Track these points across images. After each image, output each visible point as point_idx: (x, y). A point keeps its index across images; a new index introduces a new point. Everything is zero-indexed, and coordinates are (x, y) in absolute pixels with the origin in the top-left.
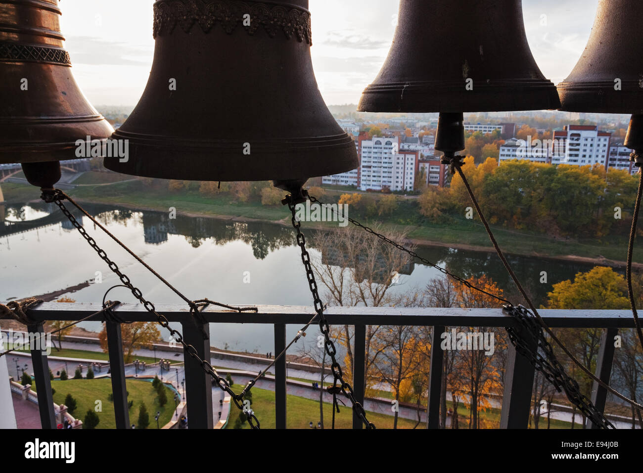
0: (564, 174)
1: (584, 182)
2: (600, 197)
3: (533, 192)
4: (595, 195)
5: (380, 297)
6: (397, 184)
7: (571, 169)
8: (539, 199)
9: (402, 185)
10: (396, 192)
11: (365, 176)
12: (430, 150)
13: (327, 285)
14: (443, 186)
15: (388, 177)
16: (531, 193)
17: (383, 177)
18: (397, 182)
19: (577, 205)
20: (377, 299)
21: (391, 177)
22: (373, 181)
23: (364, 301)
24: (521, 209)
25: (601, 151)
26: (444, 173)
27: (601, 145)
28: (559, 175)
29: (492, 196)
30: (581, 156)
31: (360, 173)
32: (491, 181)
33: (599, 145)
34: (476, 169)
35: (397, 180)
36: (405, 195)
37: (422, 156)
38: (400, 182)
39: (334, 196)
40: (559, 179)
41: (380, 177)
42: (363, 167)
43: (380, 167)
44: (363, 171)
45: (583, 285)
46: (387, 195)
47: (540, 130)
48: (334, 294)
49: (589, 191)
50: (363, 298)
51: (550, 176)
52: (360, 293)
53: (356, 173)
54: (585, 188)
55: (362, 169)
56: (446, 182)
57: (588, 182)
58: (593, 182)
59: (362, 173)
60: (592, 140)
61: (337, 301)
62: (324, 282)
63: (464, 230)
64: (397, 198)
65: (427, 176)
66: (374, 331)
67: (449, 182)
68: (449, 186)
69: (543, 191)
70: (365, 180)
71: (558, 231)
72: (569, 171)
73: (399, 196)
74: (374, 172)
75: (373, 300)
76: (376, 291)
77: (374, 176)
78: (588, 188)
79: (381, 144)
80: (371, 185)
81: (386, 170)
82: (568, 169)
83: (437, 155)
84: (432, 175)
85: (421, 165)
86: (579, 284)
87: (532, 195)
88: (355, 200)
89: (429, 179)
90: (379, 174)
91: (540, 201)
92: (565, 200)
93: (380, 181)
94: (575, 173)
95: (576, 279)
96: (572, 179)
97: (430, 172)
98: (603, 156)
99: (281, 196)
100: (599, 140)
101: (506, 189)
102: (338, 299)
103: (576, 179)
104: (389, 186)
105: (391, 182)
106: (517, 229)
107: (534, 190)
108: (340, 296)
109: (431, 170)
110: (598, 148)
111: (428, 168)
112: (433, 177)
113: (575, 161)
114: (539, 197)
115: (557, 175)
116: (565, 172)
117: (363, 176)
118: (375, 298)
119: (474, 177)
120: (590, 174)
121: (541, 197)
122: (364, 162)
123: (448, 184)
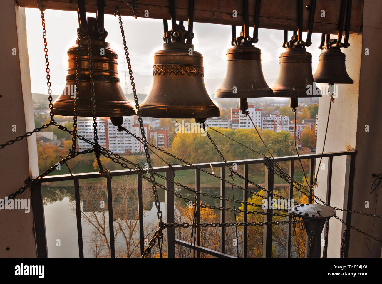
0: (240, 134)
1: (251, 139)
2: (260, 147)
3: (223, 147)
4: (258, 146)
5: (133, 227)
6: (136, 148)
7: (243, 131)
8: (227, 151)
9: (139, 148)
10: (135, 154)
11: (112, 144)
12: (156, 123)
13: (93, 225)
14: (167, 147)
15: (129, 144)
16: (222, 147)
17: (126, 144)
18: (136, 147)
19: (248, 153)
20: (132, 229)
21: (131, 144)
22: (118, 147)
23: (122, 231)
24: (218, 158)
25: (258, 120)
26: (167, 138)
27: (258, 116)
28: (237, 136)
29: (199, 151)
30: (247, 123)
31: (108, 142)
32: (198, 142)
33: (256, 116)
34: (187, 135)
35: (136, 145)
36: (142, 155)
37: (151, 128)
38: (138, 147)
39: (89, 160)
40: (237, 138)
41: (123, 144)
42: (110, 137)
43: (123, 137)
44: (110, 141)
45: (257, 200)
46: (129, 156)
47: (223, 108)
48: (99, 230)
49: (254, 144)
50: (122, 230)
51: (232, 136)
52: (119, 226)
53: (105, 142)
54: (252, 142)
55: (110, 139)
56: (169, 145)
57: (253, 139)
58: (256, 138)
59: (110, 142)
60: (252, 113)
61: (102, 235)
62: (91, 223)
63: (184, 175)
64: (137, 157)
65: (156, 141)
66: (132, 251)
67: (171, 144)
68: (171, 147)
69: (229, 146)
70: (112, 147)
71: (240, 170)
72: (242, 132)
73: (138, 156)
74: (118, 141)
75: (129, 230)
76: (131, 223)
77: (119, 144)
78: (253, 142)
79: (129, 121)
80: (117, 150)
81: (127, 139)
82: (242, 131)
83: (161, 126)
84: (159, 140)
85: (151, 134)
86: (255, 199)
87: (223, 148)
88: (106, 161)
89: (157, 143)
90: (122, 142)
91: (228, 152)
92: (241, 150)
93: (123, 147)
94: (246, 133)
95: (253, 197)
96: (244, 138)
97: (158, 139)
98: (259, 123)
99: (46, 163)
100: (256, 113)
101: (207, 146)
102: (103, 233)
103: (246, 137)
104: (130, 150)
105: (131, 147)
106: (216, 171)
107: (224, 146)
108: (104, 231)
109: (158, 137)
110: (256, 118)
111: (156, 136)
112: (160, 142)
113: (245, 126)
114: (227, 150)
115: (236, 135)
116: (240, 133)
117: (110, 144)
118: (130, 228)
119: (187, 140)
120: (254, 134)
121: (228, 150)
122: (110, 134)
123: (171, 145)
